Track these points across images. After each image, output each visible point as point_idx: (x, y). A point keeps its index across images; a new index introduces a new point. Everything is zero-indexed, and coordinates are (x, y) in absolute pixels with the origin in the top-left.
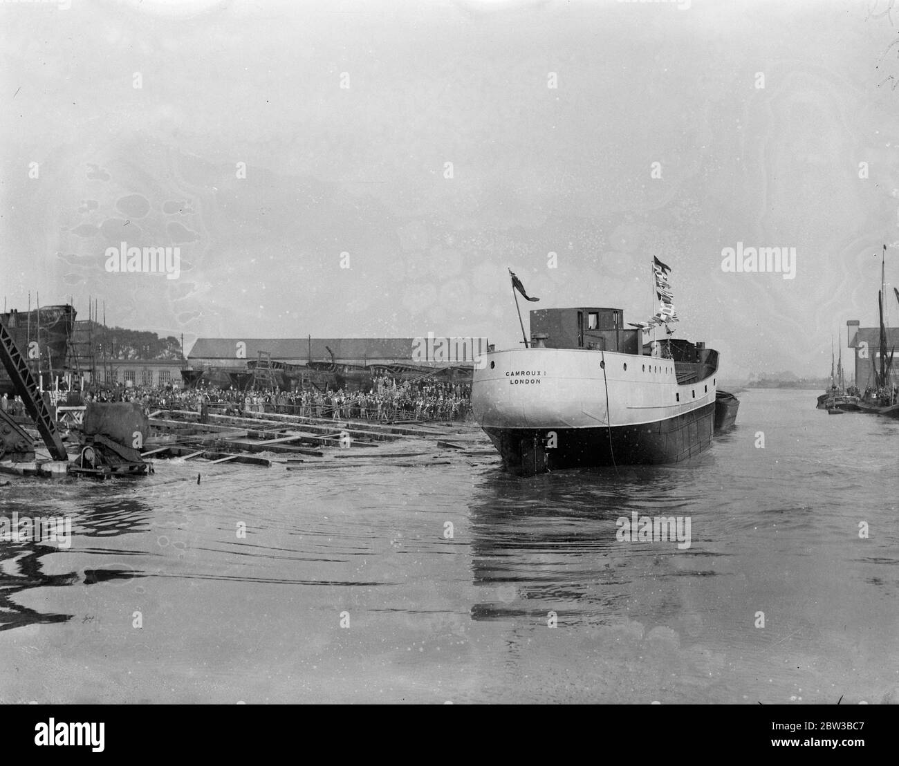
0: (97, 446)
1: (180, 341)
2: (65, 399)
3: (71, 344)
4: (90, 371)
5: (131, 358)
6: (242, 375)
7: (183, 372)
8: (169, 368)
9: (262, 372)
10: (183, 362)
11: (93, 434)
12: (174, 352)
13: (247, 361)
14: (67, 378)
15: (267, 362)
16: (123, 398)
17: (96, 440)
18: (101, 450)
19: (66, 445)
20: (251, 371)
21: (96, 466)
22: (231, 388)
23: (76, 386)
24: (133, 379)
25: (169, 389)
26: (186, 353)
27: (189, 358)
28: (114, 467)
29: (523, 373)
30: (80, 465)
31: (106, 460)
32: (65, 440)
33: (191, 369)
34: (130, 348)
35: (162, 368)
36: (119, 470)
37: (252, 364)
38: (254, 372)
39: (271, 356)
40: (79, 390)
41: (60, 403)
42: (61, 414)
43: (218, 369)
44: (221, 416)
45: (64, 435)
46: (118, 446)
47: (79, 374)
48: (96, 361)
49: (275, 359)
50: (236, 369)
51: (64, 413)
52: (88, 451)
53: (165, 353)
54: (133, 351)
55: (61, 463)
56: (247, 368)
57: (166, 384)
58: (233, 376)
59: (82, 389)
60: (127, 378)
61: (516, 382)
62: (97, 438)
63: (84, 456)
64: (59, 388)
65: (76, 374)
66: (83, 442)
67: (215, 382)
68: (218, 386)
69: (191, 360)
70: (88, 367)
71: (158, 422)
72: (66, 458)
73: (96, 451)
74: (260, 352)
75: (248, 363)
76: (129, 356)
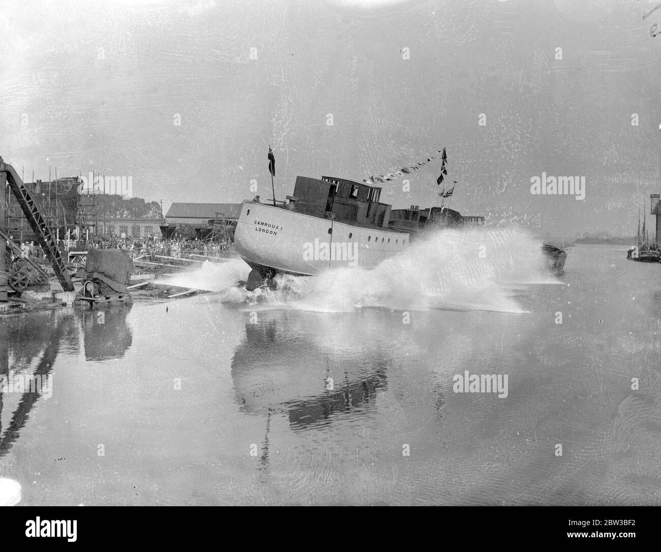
0: (95, 281)
1: (160, 204)
2: (75, 246)
3: (80, 206)
4: (93, 226)
5: (125, 217)
6: (204, 230)
7: (161, 228)
8: (152, 225)
9: (218, 228)
10: (162, 220)
11: (92, 272)
12: (156, 212)
13: (208, 220)
14: (77, 231)
15: (222, 221)
16: (117, 246)
17: (94, 277)
18: (98, 283)
19: (74, 279)
20: (210, 227)
21: (94, 296)
22: (196, 239)
23: (83, 236)
24: (126, 232)
25: (152, 239)
26: (164, 213)
27: (166, 217)
28: (108, 296)
29: (266, 224)
30: (83, 295)
31: (102, 291)
32: (73, 276)
33: (167, 225)
34: (125, 209)
35: (146, 224)
36: (111, 299)
37: (212, 222)
38: (212, 228)
39: (225, 216)
40: (85, 239)
41: (71, 249)
42: (72, 257)
43: (186, 225)
44: (188, 260)
45: (73, 273)
46: (110, 281)
47: (86, 228)
48: (98, 218)
49: (229, 218)
50: (199, 226)
51: (75, 256)
52: (89, 284)
53: (149, 213)
54: (126, 212)
55: (69, 293)
56: (208, 225)
57: (149, 236)
58: (198, 230)
59: (87, 239)
60: (121, 232)
61: (260, 230)
62: (95, 275)
63: (86, 288)
64: (71, 238)
65: (84, 228)
66: (85, 278)
67: (184, 235)
68: (187, 238)
69: (168, 219)
70: (92, 223)
71: (142, 263)
72: (72, 289)
73: (94, 285)
74: (217, 214)
75: (209, 221)
76: (124, 216)
